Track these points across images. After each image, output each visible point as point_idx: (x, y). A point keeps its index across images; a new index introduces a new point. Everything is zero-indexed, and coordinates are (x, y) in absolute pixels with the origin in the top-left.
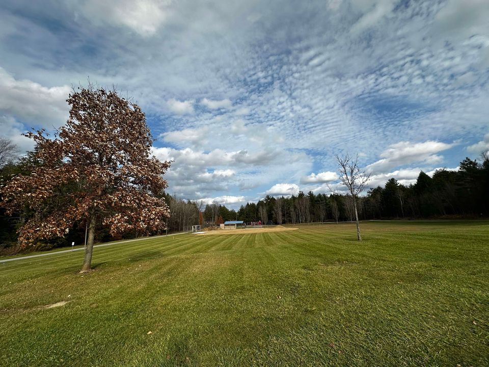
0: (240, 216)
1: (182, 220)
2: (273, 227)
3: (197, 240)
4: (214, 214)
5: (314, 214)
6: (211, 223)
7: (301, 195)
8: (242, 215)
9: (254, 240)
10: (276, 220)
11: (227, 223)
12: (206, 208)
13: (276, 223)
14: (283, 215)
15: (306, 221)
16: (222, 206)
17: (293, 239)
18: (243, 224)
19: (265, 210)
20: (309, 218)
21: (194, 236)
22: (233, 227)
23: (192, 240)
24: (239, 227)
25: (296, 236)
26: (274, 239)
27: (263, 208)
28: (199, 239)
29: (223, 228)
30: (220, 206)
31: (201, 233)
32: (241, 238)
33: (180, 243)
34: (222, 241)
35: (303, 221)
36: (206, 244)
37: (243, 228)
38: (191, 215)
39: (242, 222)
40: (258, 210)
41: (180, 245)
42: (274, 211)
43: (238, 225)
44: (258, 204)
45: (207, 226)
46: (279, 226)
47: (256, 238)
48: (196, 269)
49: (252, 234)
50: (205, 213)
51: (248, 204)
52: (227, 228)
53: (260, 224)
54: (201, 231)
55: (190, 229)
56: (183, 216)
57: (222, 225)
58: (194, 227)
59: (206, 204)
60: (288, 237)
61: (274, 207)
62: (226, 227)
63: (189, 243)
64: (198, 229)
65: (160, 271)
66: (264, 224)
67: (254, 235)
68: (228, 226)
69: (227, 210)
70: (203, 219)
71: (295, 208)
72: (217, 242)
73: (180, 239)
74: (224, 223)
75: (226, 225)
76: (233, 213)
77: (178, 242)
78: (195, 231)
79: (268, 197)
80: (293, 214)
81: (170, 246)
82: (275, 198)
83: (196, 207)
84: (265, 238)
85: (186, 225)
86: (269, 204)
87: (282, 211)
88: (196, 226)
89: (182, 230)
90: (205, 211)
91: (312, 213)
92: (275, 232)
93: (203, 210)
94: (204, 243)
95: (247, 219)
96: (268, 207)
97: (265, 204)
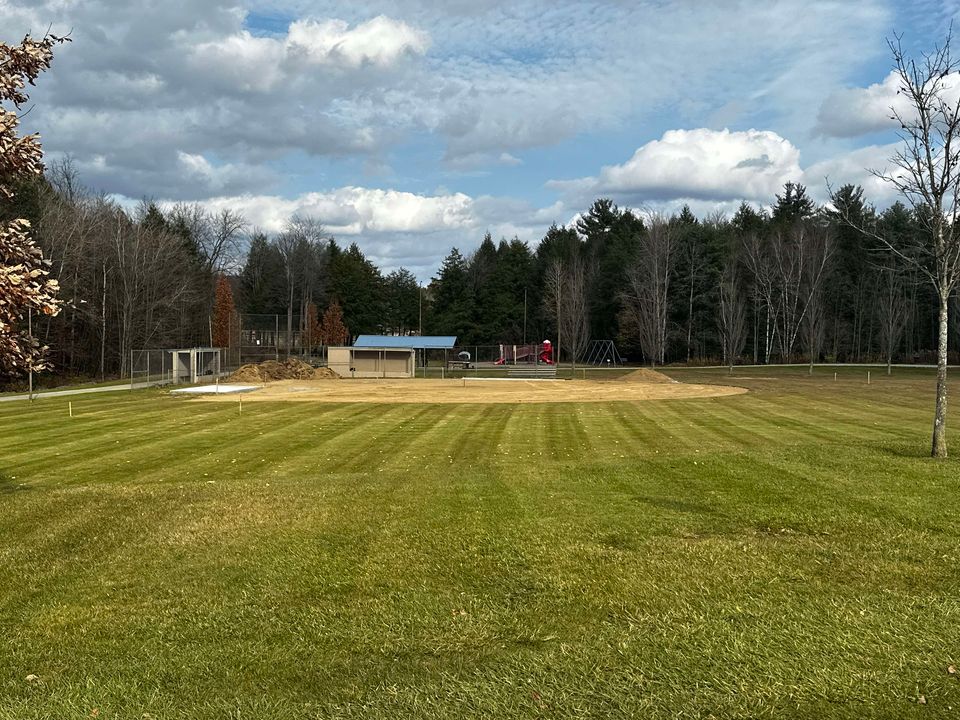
0: (441, 308)
1: (114, 317)
2: (613, 377)
3: (201, 425)
4: (298, 292)
5: (850, 317)
6: (280, 342)
7: (792, 207)
8: (455, 306)
9: (496, 440)
10: (635, 339)
11: (364, 342)
12: (253, 255)
13: (633, 356)
14: (677, 317)
15: (799, 353)
16: (344, 246)
17: (691, 443)
18: (452, 355)
19: (577, 286)
20: (817, 339)
21: (180, 403)
22: (396, 368)
23: (169, 424)
24: (432, 366)
25: (719, 428)
26: (594, 439)
27: (568, 271)
28: (210, 423)
29: (345, 371)
30: (333, 249)
31: (224, 391)
32: (429, 427)
33: (108, 436)
34: (331, 434)
35: (786, 352)
36: (243, 447)
37: (450, 375)
38: (163, 292)
39: (448, 342)
40: (540, 283)
41: (109, 448)
42: (631, 291)
43: (426, 355)
44: (545, 248)
45: (254, 356)
46: (645, 370)
47: (509, 430)
48: (182, 536)
49: (489, 409)
50: (246, 282)
51: (488, 245)
52: (366, 368)
53: (548, 356)
54: (223, 381)
55: (161, 367)
56: (120, 294)
57: (338, 355)
58: (185, 358)
59: (252, 230)
60: (673, 429)
61: (631, 272)
62: (360, 363)
63: (153, 439)
64: (207, 371)
65: (29, 538)
66: (565, 357)
67: (498, 413)
68: (371, 362)
69: (369, 271)
70: (236, 318)
71: (746, 278)
72: (303, 438)
73: (108, 417)
74: (349, 343)
75: (358, 355)
76: (402, 289)
77: (94, 432)
78: (186, 380)
79: (602, 208)
80: (731, 313)
81: (50, 450)
82: (644, 215)
83: (191, 248)
84: (551, 429)
85: (138, 344)
86: (602, 253)
87: (671, 291)
88: (193, 353)
89: (113, 371)
90: (249, 269)
91: (838, 308)
92: (613, 406)
93: (234, 264)
94: (237, 440)
95: (479, 328)
96: (596, 267)
97: (584, 248)
